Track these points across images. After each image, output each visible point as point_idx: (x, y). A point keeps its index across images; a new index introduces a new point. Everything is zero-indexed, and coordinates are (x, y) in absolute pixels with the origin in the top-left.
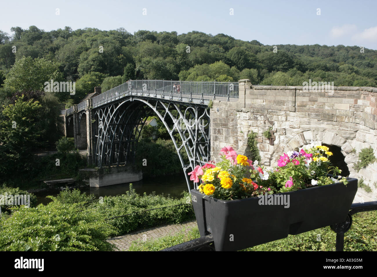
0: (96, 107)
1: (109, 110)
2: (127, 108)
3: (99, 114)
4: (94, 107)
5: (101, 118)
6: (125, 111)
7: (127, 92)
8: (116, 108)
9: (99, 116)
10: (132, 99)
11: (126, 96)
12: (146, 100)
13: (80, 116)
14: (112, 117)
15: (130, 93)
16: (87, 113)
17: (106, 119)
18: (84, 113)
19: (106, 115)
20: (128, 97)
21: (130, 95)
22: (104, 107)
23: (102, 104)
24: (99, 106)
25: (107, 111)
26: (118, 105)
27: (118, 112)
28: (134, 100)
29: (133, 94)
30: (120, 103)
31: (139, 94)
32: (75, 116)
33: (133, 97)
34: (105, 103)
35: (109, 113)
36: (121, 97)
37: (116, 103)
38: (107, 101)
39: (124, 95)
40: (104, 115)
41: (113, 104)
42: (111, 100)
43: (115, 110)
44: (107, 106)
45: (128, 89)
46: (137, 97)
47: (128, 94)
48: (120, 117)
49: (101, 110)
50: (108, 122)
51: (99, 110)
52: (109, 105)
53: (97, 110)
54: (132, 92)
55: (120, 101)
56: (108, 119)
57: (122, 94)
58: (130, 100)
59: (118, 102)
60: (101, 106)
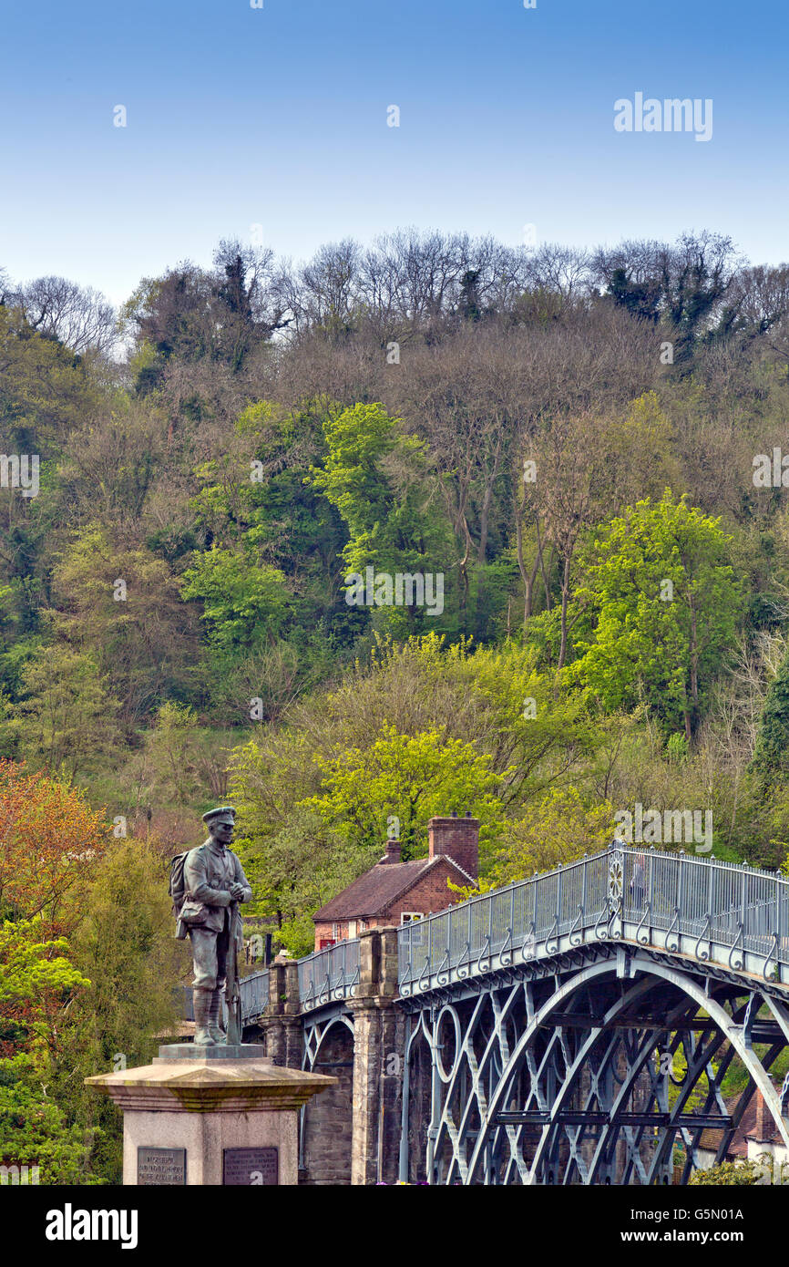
0: (417, 990)
1: (499, 1018)
2: (608, 1017)
3: (433, 1041)
4: (405, 992)
5: (448, 1071)
6: (595, 1032)
7: (600, 915)
8: (538, 1005)
9: (434, 1053)
10: (628, 966)
11: (594, 945)
12: (699, 981)
13: (313, 1044)
14: (521, 1063)
15: (617, 926)
16: (361, 1028)
17: (476, 1076)
18: (340, 1025)
19: (478, 1046)
20: (604, 949)
21: (617, 939)
22: (465, 996)
23: (455, 978)
24: (435, 984)
25: (486, 1021)
26: (552, 992)
27: (558, 1032)
28: (638, 971)
29: (634, 935)
30: (565, 979)
31: (662, 941)
32: (282, 1036)
33: (631, 952)
34: (476, 971)
35: (496, 1037)
36: (566, 946)
37: (540, 977)
38: (486, 963)
39: (579, 936)
40: (465, 1053)
41: (522, 985)
42: (508, 956)
43: (529, 1021)
44: (488, 994)
45: (608, 900)
46: (650, 953)
47: (605, 929)
48: (568, 1068)
49: (447, 1014)
50: (487, 1103)
51: (438, 1011)
52: (496, 988)
53: (427, 1013)
54: (623, 923)
55: (563, 971)
56: (497, 1079)
57: (570, 925)
58: (614, 972)
59: (551, 974)
60: (448, 987)
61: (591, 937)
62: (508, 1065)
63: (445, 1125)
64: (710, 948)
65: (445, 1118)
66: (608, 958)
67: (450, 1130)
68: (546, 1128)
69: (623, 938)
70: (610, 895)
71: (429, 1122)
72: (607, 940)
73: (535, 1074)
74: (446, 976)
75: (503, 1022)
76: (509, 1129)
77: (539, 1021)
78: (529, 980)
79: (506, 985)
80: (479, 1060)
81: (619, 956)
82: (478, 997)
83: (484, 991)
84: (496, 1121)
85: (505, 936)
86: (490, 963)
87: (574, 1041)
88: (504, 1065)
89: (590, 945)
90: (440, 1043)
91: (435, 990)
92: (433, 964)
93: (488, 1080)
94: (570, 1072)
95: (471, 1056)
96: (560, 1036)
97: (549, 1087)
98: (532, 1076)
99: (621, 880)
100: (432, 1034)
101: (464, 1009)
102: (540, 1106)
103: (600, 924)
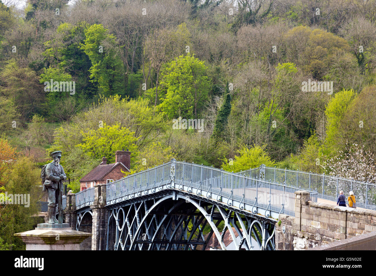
0: (112, 203)
2: (170, 212)
3: (116, 218)
4: (108, 203)
5: (121, 228)
6: (165, 216)
7: (168, 181)
8: (148, 209)
9: (117, 222)
10: (176, 197)
11: (166, 190)
12: (197, 201)
13: (80, 219)
14: (143, 225)
15: (173, 185)
16: (95, 214)
17: (129, 229)
18: (88, 213)
19: (130, 220)
20: (169, 192)
21: (173, 188)
22: (126, 205)
23: (123, 200)
24: (117, 201)
25: (133, 213)
26: (153, 204)
27: (154, 216)
28: (179, 198)
29: (178, 187)
30: (157, 200)
31: (186, 189)
32: (70, 217)
33: (177, 192)
34: (130, 198)
35: (136, 217)
36: (157, 190)
37: (149, 199)
38: (133, 195)
39: (161, 187)
40: (126, 222)
41: (144, 202)
42: (140, 193)
43: (146, 213)
44: (133, 204)
45: (170, 177)
46: (183, 193)
47: (169, 185)
48: (157, 227)
49: (121, 210)
50: (133, 237)
51: (118, 210)
52: (136, 203)
53: (115, 210)
54: (175, 184)
55: (156, 198)
56: (136, 230)
57: (158, 184)
58: (172, 198)
59: (153, 199)
60: (121, 202)
61: (165, 188)
62: (139, 226)
63: (120, 243)
64: (201, 191)
65: (120, 241)
66: (170, 194)
67: (121, 245)
68: (150, 245)
69: (175, 188)
70: (171, 175)
71: (115, 243)
72: (170, 189)
73: (147, 228)
74: (121, 199)
75: (138, 213)
76: (139, 245)
77: (149, 212)
78: (146, 200)
79: (139, 202)
80: (130, 224)
81: (173, 194)
82: (130, 205)
83: (132, 204)
84: (135, 242)
85: (139, 187)
86: (134, 195)
87: (159, 219)
88: (138, 226)
89: (165, 190)
90: (119, 219)
91: (117, 203)
92: (117, 195)
93: (133, 230)
94: (158, 228)
95: (128, 223)
96: (155, 217)
97: (151, 232)
98: (146, 229)
99: (174, 171)
100: (116, 216)
101: (126, 209)
102: (149, 238)
103: (168, 184)
